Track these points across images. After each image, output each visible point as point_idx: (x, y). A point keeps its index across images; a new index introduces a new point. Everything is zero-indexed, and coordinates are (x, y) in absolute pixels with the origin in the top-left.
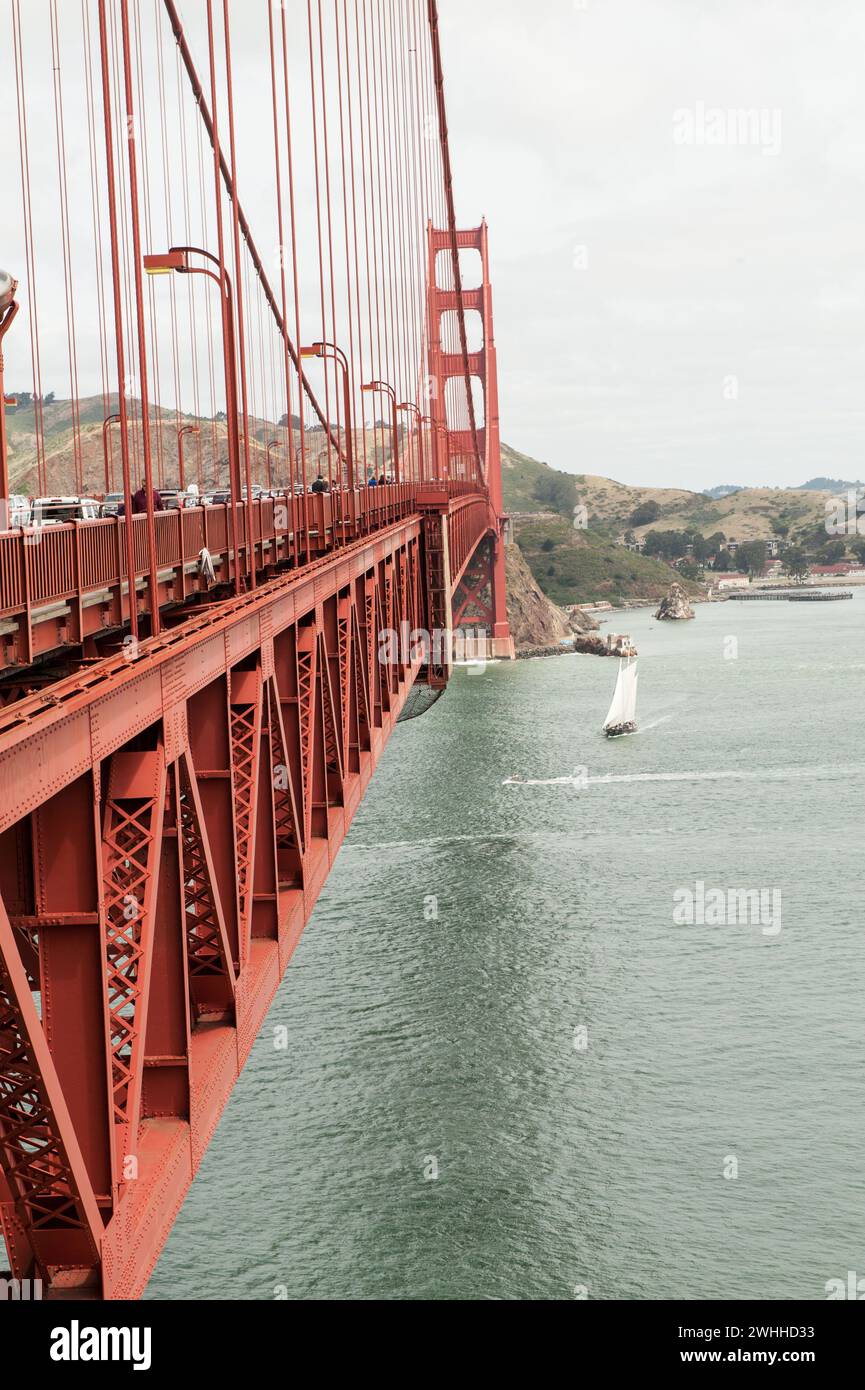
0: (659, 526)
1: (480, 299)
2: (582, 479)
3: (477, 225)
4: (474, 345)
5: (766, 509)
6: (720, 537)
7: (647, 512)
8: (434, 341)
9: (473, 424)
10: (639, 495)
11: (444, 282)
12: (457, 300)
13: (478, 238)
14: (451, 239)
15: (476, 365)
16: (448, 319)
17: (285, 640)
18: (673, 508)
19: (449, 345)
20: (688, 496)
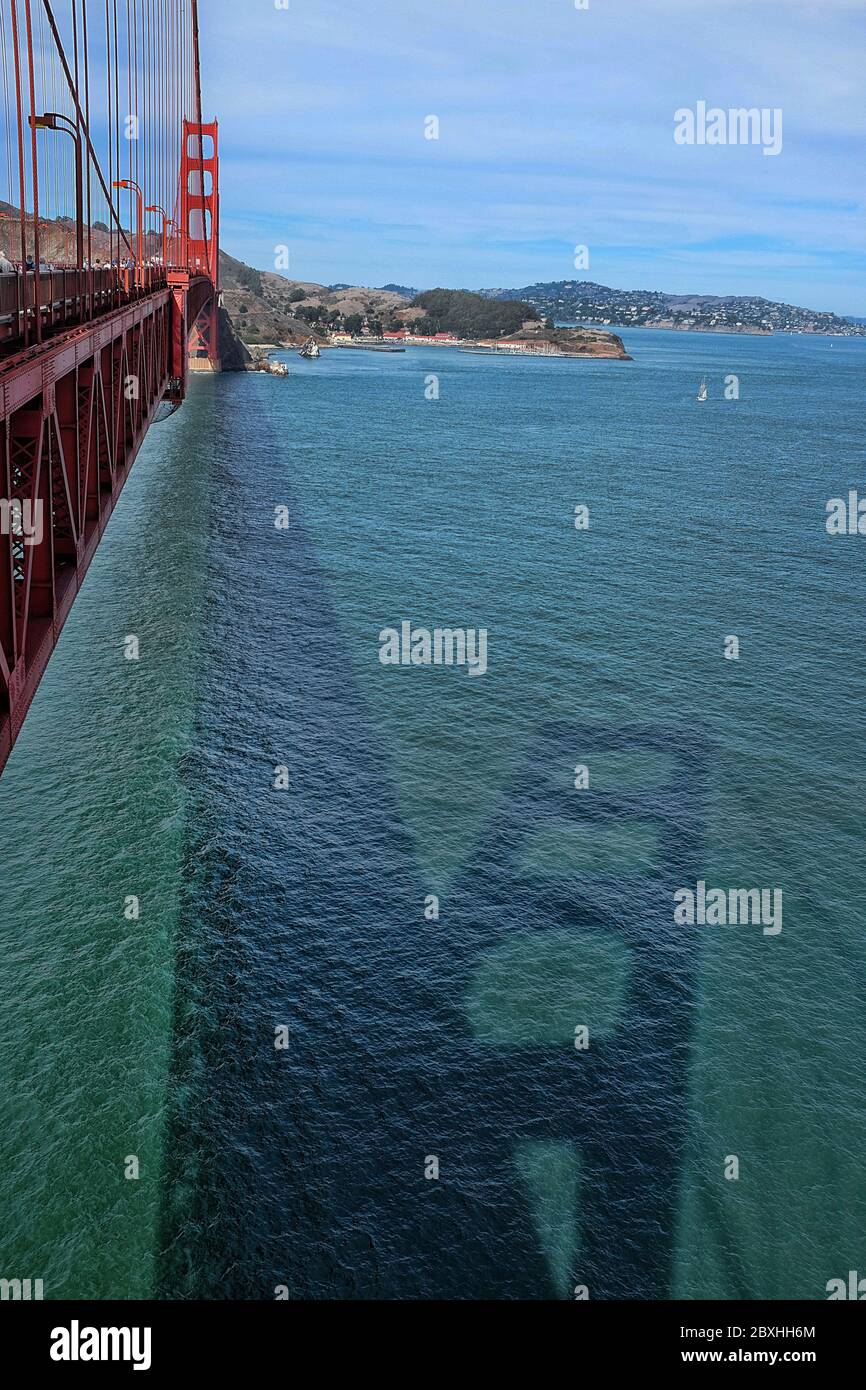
0: (304, 304)
1: (212, 165)
2: (263, 274)
3: (212, 121)
4: (208, 192)
5: (362, 299)
6: (337, 313)
7: (299, 296)
8: (185, 187)
9: (205, 237)
10: (295, 286)
11: (192, 154)
12: (201, 164)
13: (212, 130)
14: (198, 128)
15: (207, 203)
16: (193, 175)
17: (107, 351)
18: (313, 294)
19: (193, 190)
20: (321, 288)
